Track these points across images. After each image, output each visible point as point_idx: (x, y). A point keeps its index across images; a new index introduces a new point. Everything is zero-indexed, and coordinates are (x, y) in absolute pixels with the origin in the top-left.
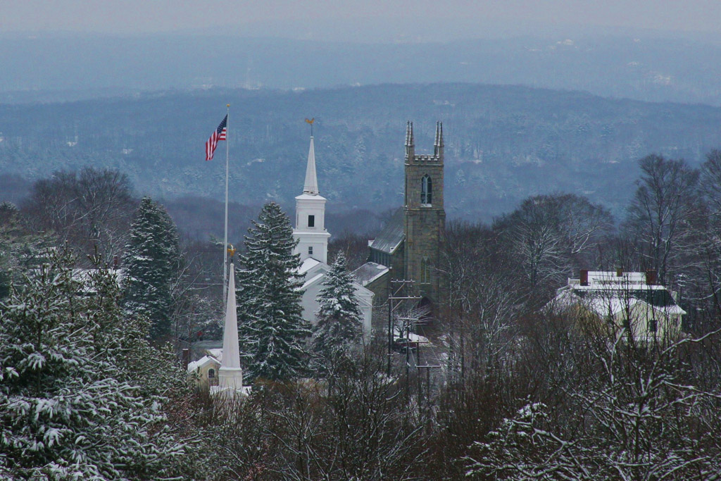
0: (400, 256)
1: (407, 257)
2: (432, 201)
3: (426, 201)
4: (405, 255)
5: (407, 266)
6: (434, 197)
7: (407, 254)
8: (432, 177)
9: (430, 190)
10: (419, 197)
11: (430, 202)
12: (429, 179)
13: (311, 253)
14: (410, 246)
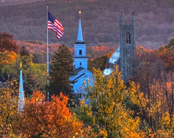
3: (128, 43)
6: (131, 41)
9: (130, 38)
10: (125, 41)
11: (130, 43)
12: (129, 34)
13: (81, 65)
14: (122, 61)
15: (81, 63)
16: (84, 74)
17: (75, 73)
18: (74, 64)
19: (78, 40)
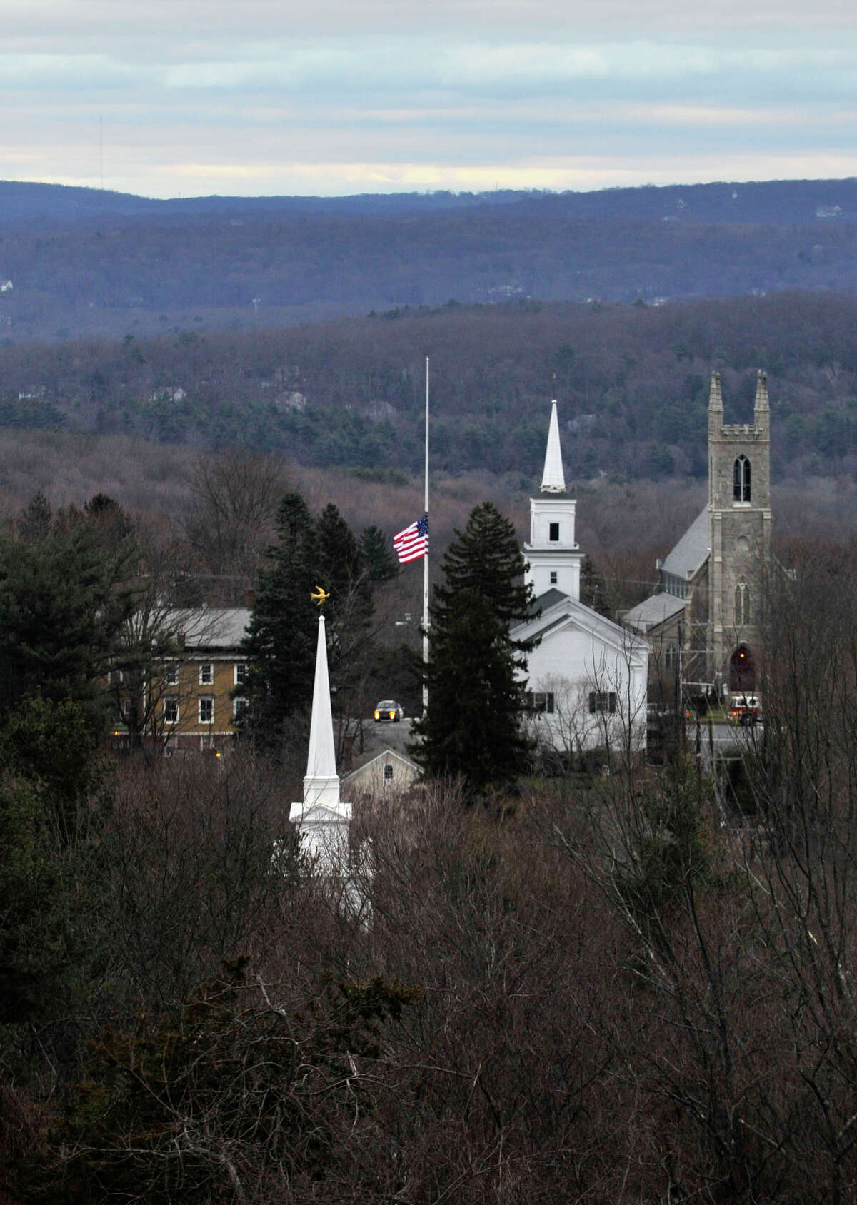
0: (703, 583)
1: (713, 585)
2: (752, 498)
3: (742, 497)
4: (710, 581)
5: (713, 599)
6: (753, 491)
7: (713, 579)
8: (750, 460)
9: (748, 480)
10: (731, 490)
11: (747, 498)
12: (747, 464)
13: (554, 581)
14: (717, 568)
15: (554, 574)
16: (566, 617)
17: (531, 611)
18: (528, 578)
19: (545, 483)
